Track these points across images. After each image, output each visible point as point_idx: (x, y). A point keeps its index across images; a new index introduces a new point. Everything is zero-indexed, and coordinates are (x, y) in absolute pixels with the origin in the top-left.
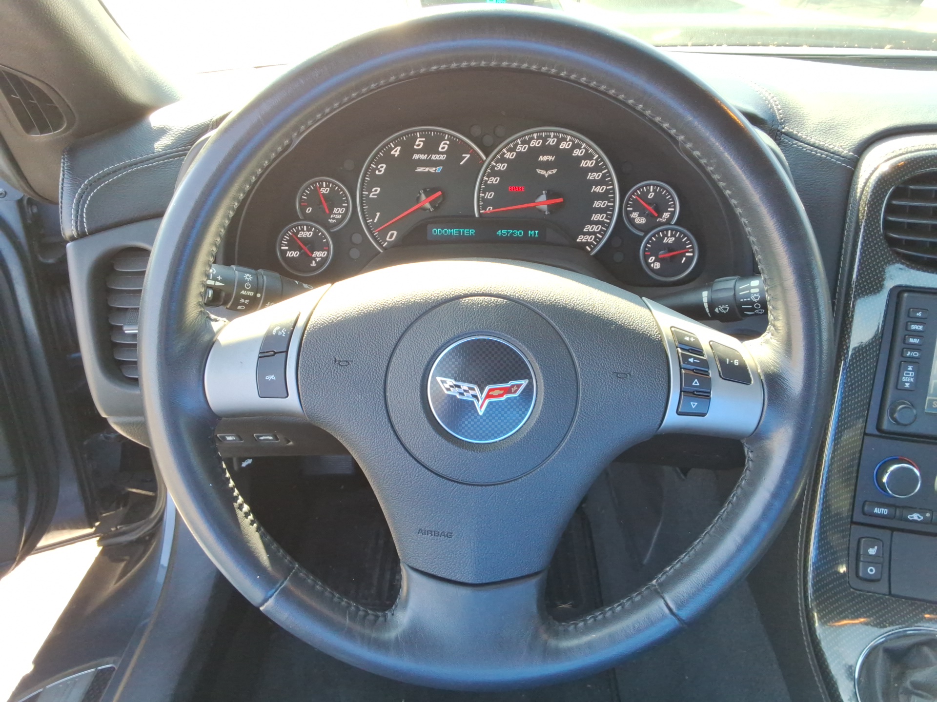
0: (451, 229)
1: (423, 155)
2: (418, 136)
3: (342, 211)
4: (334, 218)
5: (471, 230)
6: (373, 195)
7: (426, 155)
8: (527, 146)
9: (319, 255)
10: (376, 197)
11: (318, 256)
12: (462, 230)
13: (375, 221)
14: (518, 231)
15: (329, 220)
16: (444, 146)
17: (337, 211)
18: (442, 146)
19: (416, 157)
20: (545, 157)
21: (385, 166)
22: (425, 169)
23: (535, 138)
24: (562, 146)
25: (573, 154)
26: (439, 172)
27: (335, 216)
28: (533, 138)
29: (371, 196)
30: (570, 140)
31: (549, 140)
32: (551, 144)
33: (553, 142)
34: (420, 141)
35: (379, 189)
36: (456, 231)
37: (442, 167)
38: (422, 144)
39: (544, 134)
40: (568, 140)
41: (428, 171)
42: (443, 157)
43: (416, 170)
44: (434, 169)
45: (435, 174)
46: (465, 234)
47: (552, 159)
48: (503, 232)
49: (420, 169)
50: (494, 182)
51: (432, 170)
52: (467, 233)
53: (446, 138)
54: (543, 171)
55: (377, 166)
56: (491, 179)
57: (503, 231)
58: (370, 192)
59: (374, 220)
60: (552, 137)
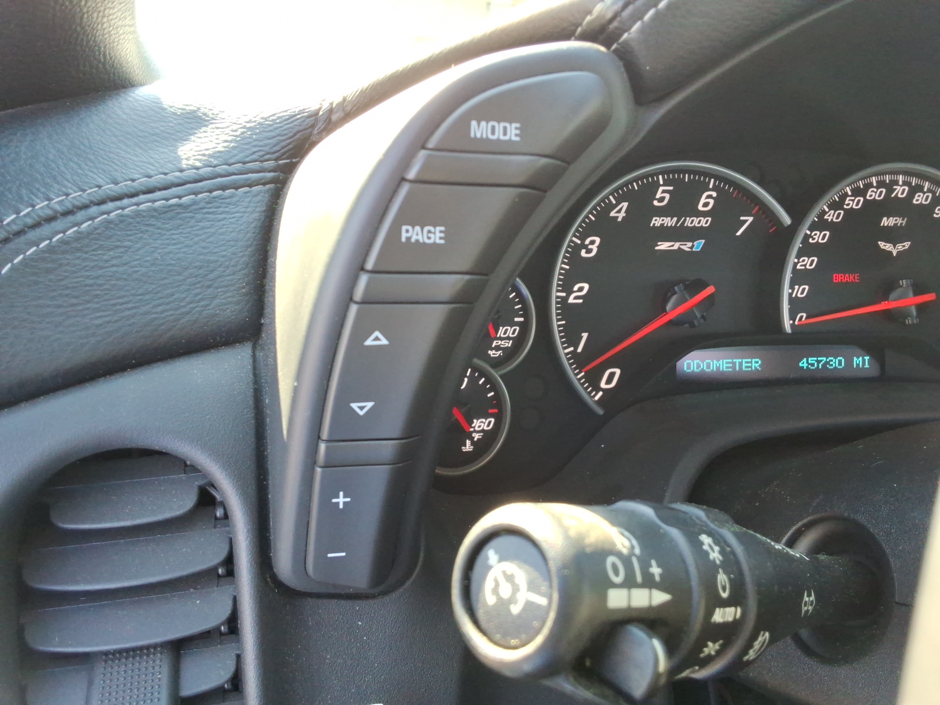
0: (718, 361)
1: (669, 218)
2: (661, 182)
3: (513, 333)
4: (497, 348)
5: (754, 360)
6: (576, 298)
7: (675, 219)
8: (862, 199)
9: (479, 427)
10: (581, 301)
11: (477, 429)
12: (737, 361)
13: (579, 350)
14: (836, 358)
15: (490, 352)
16: (706, 201)
17: (505, 333)
18: (703, 200)
19: (657, 222)
20: (891, 218)
21: (598, 240)
22: (673, 246)
23: (875, 184)
24: (917, 200)
25: (935, 215)
26: (699, 250)
27: (500, 342)
28: (870, 185)
29: (571, 300)
30: (929, 191)
31: (896, 189)
32: (899, 196)
33: (902, 193)
34: (664, 192)
35: (586, 287)
36: (727, 363)
37: (703, 241)
38: (667, 196)
39: (887, 178)
40: (925, 190)
41: (679, 248)
42: (704, 222)
43: (657, 248)
44: (690, 244)
45: (692, 253)
46: (744, 368)
47: (902, 224)
48: (810, 362)
49: (663, 246)
50: (808, 267)
51: (686, 247)
52: (746, 367)
53: (711, 186)
54: (888, 245)
55: (583, 240)
56: (804, 261)
57: (810, 359)
58: (570, 292)
59: (576, 348)
60: (901, 183)
